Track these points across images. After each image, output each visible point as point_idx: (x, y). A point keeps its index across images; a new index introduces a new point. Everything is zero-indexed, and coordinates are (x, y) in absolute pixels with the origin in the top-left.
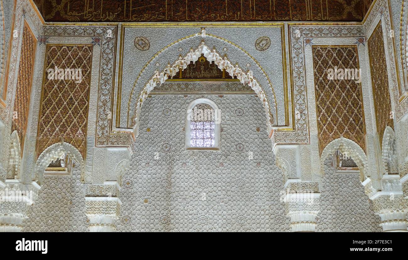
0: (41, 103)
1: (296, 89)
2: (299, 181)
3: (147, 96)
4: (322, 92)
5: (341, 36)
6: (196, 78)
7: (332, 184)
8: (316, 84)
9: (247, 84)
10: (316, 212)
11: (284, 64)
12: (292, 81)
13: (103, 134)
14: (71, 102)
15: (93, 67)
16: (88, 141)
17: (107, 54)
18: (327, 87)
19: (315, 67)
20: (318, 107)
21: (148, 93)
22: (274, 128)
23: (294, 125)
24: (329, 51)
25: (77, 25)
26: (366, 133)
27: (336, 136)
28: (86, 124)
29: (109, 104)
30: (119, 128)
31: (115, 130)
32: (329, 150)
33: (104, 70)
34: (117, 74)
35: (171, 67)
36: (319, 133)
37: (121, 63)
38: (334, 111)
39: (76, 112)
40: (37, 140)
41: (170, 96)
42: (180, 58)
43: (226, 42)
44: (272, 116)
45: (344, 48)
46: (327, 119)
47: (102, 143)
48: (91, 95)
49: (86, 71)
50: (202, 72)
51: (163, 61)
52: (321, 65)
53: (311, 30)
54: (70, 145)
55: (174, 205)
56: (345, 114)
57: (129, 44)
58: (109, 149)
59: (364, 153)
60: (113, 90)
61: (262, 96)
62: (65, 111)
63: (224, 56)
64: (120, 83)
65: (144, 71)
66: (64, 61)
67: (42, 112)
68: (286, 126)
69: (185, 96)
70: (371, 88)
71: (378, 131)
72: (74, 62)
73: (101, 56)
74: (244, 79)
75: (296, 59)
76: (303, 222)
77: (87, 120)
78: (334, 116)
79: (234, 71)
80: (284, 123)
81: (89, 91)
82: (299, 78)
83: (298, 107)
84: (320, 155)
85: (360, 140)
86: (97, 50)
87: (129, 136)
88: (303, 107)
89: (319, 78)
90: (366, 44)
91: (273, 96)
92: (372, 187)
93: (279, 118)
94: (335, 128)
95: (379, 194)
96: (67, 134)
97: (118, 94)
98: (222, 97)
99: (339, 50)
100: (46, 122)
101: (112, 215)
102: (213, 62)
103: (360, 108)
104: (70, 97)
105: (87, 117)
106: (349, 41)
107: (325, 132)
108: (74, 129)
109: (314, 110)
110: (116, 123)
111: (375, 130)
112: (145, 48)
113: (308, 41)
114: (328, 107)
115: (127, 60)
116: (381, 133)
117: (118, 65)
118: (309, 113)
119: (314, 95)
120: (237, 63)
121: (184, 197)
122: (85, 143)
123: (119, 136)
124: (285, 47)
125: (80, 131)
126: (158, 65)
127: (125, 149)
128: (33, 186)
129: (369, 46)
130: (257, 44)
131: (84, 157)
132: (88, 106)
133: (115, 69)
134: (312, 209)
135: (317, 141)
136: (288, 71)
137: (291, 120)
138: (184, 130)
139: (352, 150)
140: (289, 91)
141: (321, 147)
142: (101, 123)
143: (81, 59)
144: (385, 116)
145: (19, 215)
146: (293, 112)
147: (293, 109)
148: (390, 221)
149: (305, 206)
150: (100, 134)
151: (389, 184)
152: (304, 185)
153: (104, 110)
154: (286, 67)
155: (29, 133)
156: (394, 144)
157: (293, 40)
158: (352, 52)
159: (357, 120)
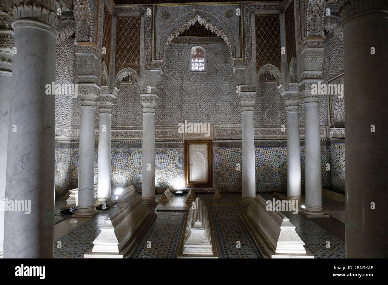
0: (116, 48)
1: (246, 38)
2: (246, 86)
3: (169, 43)
4: (259, 40)
5: (271, 10)
6: (194, 35)
7: (262, 89)
8: (256, 36)
9: (220, 36)
10: (254, 101)
12: (244, 34)
13: (147, 63)
14: (131, 47)
15: (141, 28)
16: (141, 67)
17: (148, 21)
18: (262, 37)
19: (256, 27)
20: (257, 47)
21: (170, 41)
22: (234, 59)
23: (244, 57)
24: (264, 18)
25: (132, 6)
26: (281, 61)
27: (266, 63)
28: (139, 58)
29: (150, 48)
30: (155, 59)
31: (154, 61)
32: (262, 71)
33: (146, 29)
34: (153, 32)
35: (181, 27)
36: (257, 62)
38: (265, 50)
39: (133, 52)
40: (115, 67)
41: (181, 45)
42: (186, 22)
43: (210, 13)
44: (233, 52)
45: (272, 16)
46: (262, 54)
47: (147, 68)
48: (141, 43)
49: (138, 31)
50: (198, 32)
51: (177, 24)
52: (260, 25)
53: (255, 6)
54: (132, 69)
55: (184, 99)
56: (271, 52)
57: (159, 15)
58: (151, 71)
59: (280, 72)
60: (152, 40)
61: (228, 43)
62: (128, 51)
63: (209, 21)
64: (155, 36)
65: (167, 30)
66: (126, 26)
67: (117, 53)
68: (240, 58)
69: (189, 45)
70: (285, 38)
71: (287, 60)
72: (131, 26)
73: (145, 23)
74: (219, 34)
75: (246, 23)
76: (247, 106)
77: (139, 56)
78: (265, 52)
79: (214, 30)
80: (239, 56)
81: (139, 41)
82: (248, 33)
83: (247, 48)
84: (257, 73)
85: (278, 65)
86: (143, 19)
87: (160, 64)
88: (250, 48)
89: (258, 32)
90: (284, 14)
91: (234, 42)
92: (282, 89)
93: (237, 54)
94: (266, 59)
95: (286, 92)
96: (130, 63)
97: (154, 42)
98: (207, 45)
99: (269, 17)
100: (119, 57)
101: (153, 103)
102: (203, 25)
103: (279, 48)
104: (130, 44)
105: (139, 55)
106: (275, 12)
107: (260, 61)
108: (133, 61)
109: (255, 49)
110: (154, 57)
112: (167, 18)
113: (253, 12)
114: (262, 48)
115: (158, 24)
116: (289, 61)
117: (153, 27)
118: (252, 51)
119: (255, 42)
120: (215, 25)
121: (189, 95)
122: (139, 68)
123: (155, 64)
124: (240, 16)
125: (136, 62)
126: (174, 26)
127: (159, 70)
128: (115, 89)
130: (226, 14)
131: (139, 75)
132: (139, 49)
133: (152, 29)
134: (252, 100)
135: (256, 66)
136: (242, 29)
137: (243, 55)
138: (188, 62)
139: (274, 70)
140: (242, 39)
141: (258, 69)
142: (146, 57)
143: (135, 24)
144: (292, 52)
145: (109, 104)
146: (244, 50)
147: (244, 49)
148: (291, 106)
149: (249, 98)
150: (146, 63)
151: (291, 88)
152: (249, 88)
153: (148, 51)
154: (241, 26)
155: (111, 63)
156: (295, 66)
157: (245, 12)
158: (276, 18)
159: (277, 54)
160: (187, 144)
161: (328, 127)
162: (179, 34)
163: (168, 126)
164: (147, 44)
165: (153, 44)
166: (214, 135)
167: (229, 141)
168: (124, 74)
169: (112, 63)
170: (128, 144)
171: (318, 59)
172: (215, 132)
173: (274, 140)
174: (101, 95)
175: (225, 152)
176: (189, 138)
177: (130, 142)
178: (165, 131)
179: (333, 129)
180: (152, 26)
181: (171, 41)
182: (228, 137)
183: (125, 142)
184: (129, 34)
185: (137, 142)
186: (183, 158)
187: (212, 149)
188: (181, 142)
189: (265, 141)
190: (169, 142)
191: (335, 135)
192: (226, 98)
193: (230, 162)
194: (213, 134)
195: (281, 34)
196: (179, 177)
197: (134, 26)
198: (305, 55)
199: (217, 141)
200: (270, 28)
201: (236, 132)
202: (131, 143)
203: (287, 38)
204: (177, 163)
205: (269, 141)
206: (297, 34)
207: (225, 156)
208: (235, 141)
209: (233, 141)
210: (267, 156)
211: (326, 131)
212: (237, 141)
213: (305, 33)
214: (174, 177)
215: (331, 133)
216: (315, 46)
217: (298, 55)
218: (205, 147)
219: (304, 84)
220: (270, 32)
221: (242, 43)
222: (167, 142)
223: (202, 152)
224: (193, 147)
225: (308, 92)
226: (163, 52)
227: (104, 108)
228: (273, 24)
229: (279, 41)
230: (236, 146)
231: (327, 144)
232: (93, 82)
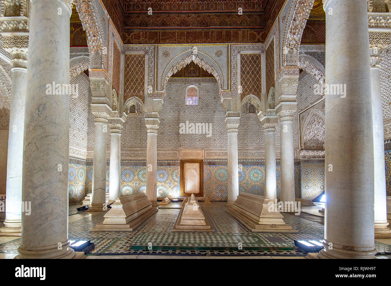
0: (124, 80)
1: (232, 73)
2: (232, 112)
4: (244, 75)
6: (189, 76)
7: (244, 120)
8: (241, 72)
9: (211, 73)
10: (238, 125)
11: (228, 62)
12: (231, 70)
13: (151, 93)
14: (137, 80)
15: (145, 65)
16: (145, 96)
17: (151, 59)
18: (246, 73)
19: (241, 64)
20: (241, 82)
21: (169, 77)
23: (231, 89)
24: (248, 57)
25: (138, 46)
26: (261, 92)
27: (248, 94)
28: (144, 89)
29: (153, 81)
31: (156, 91)
32: (245, 100)
33: (150, 66)
34: (156, 68)
35: (179, 64)
36: (241, 93)
38: (248, 83)
39: (139, 84)
40: (124, 96)
41: (178, 84)
42: (183, 61)
43: (203, 53)
44: (222, 85)
45: (255, 55)
46: (245, 87)
47: (151, 97)
48: (145, 77)
49: (143, 67)
50: (192, 74)
51: (175, 62)
52: (244, 63)
53: (241, 47)
54: (138, 98)
56: (253, 85)
57: (160, 54)
58: (154, 99)
59: (260, 101)
60: (154, 75)
61: (217, 78)
62: (135, 84)
63: (202, 60)
64: (157, 72)
65: (167, 66)
66: (133, 62)
67: (125, 84)
69: (185, 84)
70: (265, 73)
71: (267, 91)
72: (137, 62)
73: (149, 60)
74: (210, 71)
75: (233, 61)
76: (232, 128)
78: (248, 85)
79: (206, 68)
80: (227, 88)
81: (144, 75)
82: (234, 69)
83: (233, 81)
84: (241, 102)
85: (259, 95)
86: (147, 57)
87: (161, 94)
88: (235, 81)
89: (243, 69)
91: (222, 77)
92: (262, 115)
93: (224, 86)
94: (248, 90)
95: (265, 117)
96: (136, 93)
97: (157, 76)
98: (200, 84)
99: (252, 56)
100: (127, 88)
101: (156, 125)
102: (197, 64)
103: (260, 82)
104: (136, 78)
105: (144, 86)
106: (257, 52)
107: (244, 92)
108: (139, 92)
110: (156, 88)
111: (265, 91)
112: (167, 56)
113: (239, 52)
114: (246, 82)
115: (160, 61)
116: (268, 91)
117: (156, 63)
118: (238, 84)
119: (240, 76)
120: (207, 63)
123: (157, 94)
124: (228, 55)
125: (141, 92)
126: (173, 63)
127: (160, 99)
128: (124, 114)
129: (266, 53)
130: (216, 54)
131: (144, 103)
132: (144, 81)
133: (155, 65)
134: (237, 123)
135: (240, 96)
136: (229, 66)
137: (229, 87)
138: (184, 98)
140: (229, 74)
141: (242, 99)
142: (150, 88)
143: (140, 61)
144: (271, 83)
145: (119, 125)
146: (231, 83)
148: (269, 128)
150: (149, 93)
151: (269, 113)
152: (234, 114)
153: (151, 83)
154: (228, 64)
156: (273, 95)
157: (232, 52)
158: (258, 57)
159: (258, 87)
160: (183, 163)
161: (298, 150)
162: (177, 71)
163: (168, 148)
164: (150, 78)
165: (155, 78)
166: (205, 156)
167: (217, 161)
168: (131, 102)
169: (121, 92)
171: (293, 85)
172: (206, 154)
175: (213, 169)
176: (184, 158)
178: (165, 153)
179: (303, 152)
182: (216, 157)
184: (135, 69)
186: (179, 174)
187: (203, 166)
188: (178, 161)
189: (246, 161)
190: (168, 161)
191: (304, 157)
193: (218, 177)
194: (203, 155)
195: (262, 70)
196: (176, 188)
197: (139, 62)
198: (283, 82)
199: (207, 161)
200: (253, 66)
201: (223, 153)
203: (267, 73)
204: (175, 178)
205: (249, 161)
206: (275, 67)
207: (213, 173)
208: (222, 160)
209: (220, 160)
210: (247, 173)
211: (297, 153)
212: (223, 160)
213: (283, 64)
214: (173, 188)
215: (301, 154)
216: (291, 74)
217: (276, 84)
218: (197, 165)
220: (253, 69)
221: (230, 78)
222: (167, 161)
223: (195, 169)
224: (187, 166)
225: (284, 112)
226: (164, 85)
227: (115, 129)
228: (255, 62)
229: (260, 76)
230: (222, 165)
231: (297, 163)
232: (105, 103)
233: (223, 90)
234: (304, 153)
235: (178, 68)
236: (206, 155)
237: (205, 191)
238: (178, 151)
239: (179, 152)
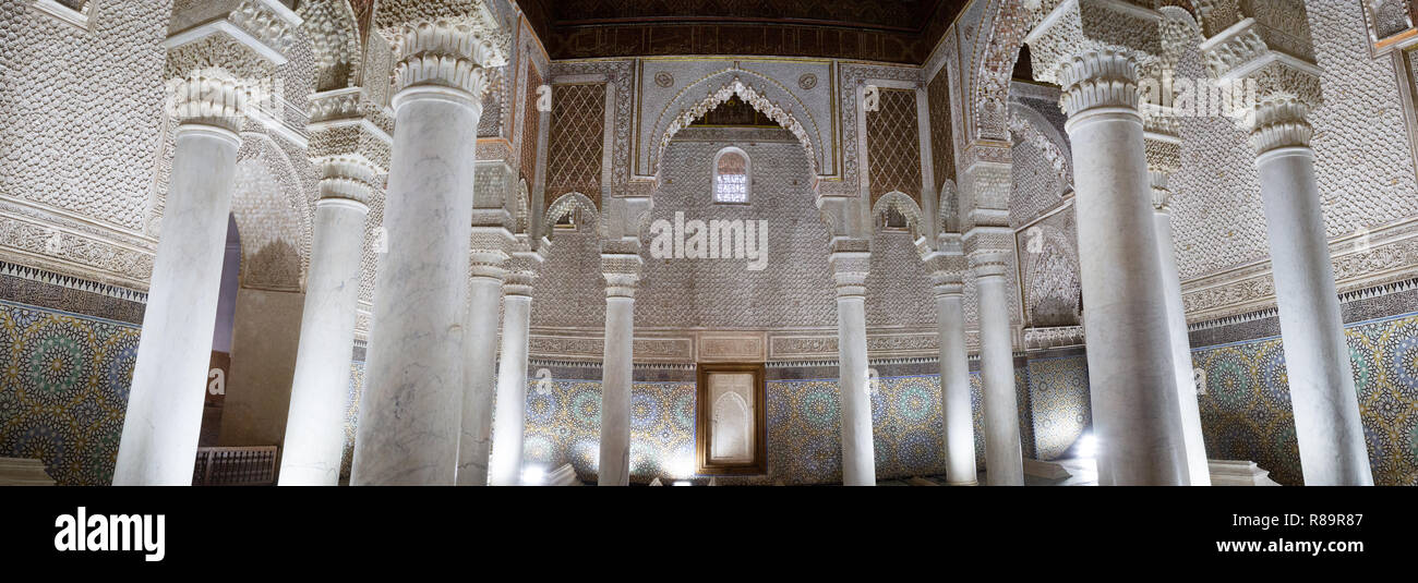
0: (549, 150)
1: (845, 134)
2: (848, 238)
3: (670, 140)
4: (875, 139)
5: (898, 79)
6: (726, 124)
8: (868, 130)
9: (787, 127)
10: (865, 273)
11: (833, 106)
12: (841, 125)
13: (620, 182)
14: (582, 147)
15: (607, 107)
16: (604, 190)
17: (623, 92)
18: (880, 133)
20: (869, 155)
21: (672, 135)
22: (820, 177)
23: (842, 175)
25: (588, 62)
26: (922, 186)
27: (889, 189)
28: (601, 171)
29: (627, 149)
30: (638, 175)
31: (634, 178)
32: (882, 205)
33: (619, 110)
34: (635, 115)
35: (698, 105)
36: (871, 185)
37: (640, 99)
38: (888, 161)
39: (588, 158)
40: (546, 190)
41: (694, 143)
42: (709, 96)
43: (764, 78)
44: (818, 163)
45: (901, 92)
46: (880, 169)
47: (620, 193)
48: (605, 138)
49: (599, 112)
50: (731, 117)
51: (689, 99)
53: (864, 70)
54: (583, 195)
56: (900, 165)
57: (649, 79)
58: (628, 200)
59: (919, 209)
60: (631, 133)
61: (805, 142)
62: (576, 157)
63: (762, 94)
64: (639, 125)
65: (667, 110)
66: (573, 102)
67: (551, 159)
68: (833, 175)
69: (712, 144)
70: (930, 138)
71: (936, 186)
72: (584, 102)
73: (617, 95)
74: (785, 121)
75: (846, 101)
76: (850, 285)
77: (601, 167)
78: (888, 166)
79: (773, 113)
80: (831, 172)
81: (602, 134)
82: (849, 121)
83: (847, 153)
84: (872, 209)
85: (916, 194)
86: (611, 88)
87: (650, 184)
88: (854, 154)
89: (872, 122)
90: (926, 89)
91: (818, 141)
92: (926, 246)
93: (825, 166)
94: (889, 179)
95: (935, 254)
96: (579, 183)
97: (637, 136)
99: (896, 94)
100: (555, 170)
101: (631, 274)
102: (748, 102)
103: (916, 159)
104: (580, 142)
105: (601, 164)
106: (907, 85)
107: (877, 183)
108: (587, 178)
109: (866, 157)
110: (636, 170)
111: (932, 184)
112: (668, 85)
114: (881, 156)
115: (646, 98)
116: (939, 186)
117: (635, 104)
118: (860, 162)
119: (866, 142)
120: (777, 102)
122: (600, 193)
123: (638, 185)
124: (833, 86)
125: (593, 179)
126: (683, 103)
127: (646, 200)
128: (543, 241)
129: (929, 92)
130: (801, 82)
131: (599, 209)
132: (602, 151)
133: (632, 109)
134: (861, 270)
135: (868, 194)
136: (837, 114)
137: (839, 169)
138: (710, 182)
139: (905, 205)
140: (838, 136)
141: (873, 202)
142: (617, 170)
143: (593, 100)
144: (945, 168)
145: (529, 273)
146: (842, 160)
147: (842, 156)
148: (946, 283)
149: (854, 266)
150: (617, 182)
151: (946, 243)
152: (853, 243)
153: (621, 156)
154: (834, 109)
155: (537, 183)
156: (953, 199)
157: (843, 79)
158: (909, 97)
159: (912, 171)
160: (704, 373)
161: (1020, 327)
162: (692, 119)
163: (662, 327)
164: (619, 141)
165: (634, 142)
166: (769, 352)
167: (804, 365)
168: (563, 207)
169: (540, 182)
170: (563, 369)
171: (1001, 185)
172: (772, 344)
173: (907, 360)
174: (514, 254)
175: (794, 391)
176: (709, 359)
177: (568, 363)
178: (652, 342)
179: (1031, 331)
180: (632, 102)
181: (676, 135)
182: (801, 356)
183: (556, 365)
184: (578, 118)
185: (584, 366)
186: (694, 405)
187: (764, 387)
188: (691, 368)
190: (662, 367)
191: (1035, 343)
192: (797, 265)
194: (766, 349)
195: (920, 130)
196: (684, 449)
197: (591, 101)
198: (977, 175)
199: (776, 365)
200: (897, 117)
201: (819, 344)
202: (570, 366)
203: (933, 139)
204: (680, 418)
205: (896, 362)
206: (956, 133)
207: (795, 401)
208: (818, 364)
209: (814, 365)
210: (892, 398)
211: (1017, 336)
212: (826, 364)
213: (974, 132)
214: (673, 450)
215: (1027, 338)
216: (994, 160)
217: (960, 176)
218: (745, 380)
219: (975, 237)
220: (898, 125)
222: (657, 368)
223: (741, 391)
224: (719, 380)
225: (984, 253)
226: (657, 158)
227: (518, 283)
228: (902, 108)
229: (916, 144)
230: (820, 377)
231: (1020, 361)
232: (500, 225)
233: (823, 177)
234: (1033, 334)
235: (695, 112)
236: (772, 350)
237: (771, 457)
238: (690, 336)
239: (694, 341)
